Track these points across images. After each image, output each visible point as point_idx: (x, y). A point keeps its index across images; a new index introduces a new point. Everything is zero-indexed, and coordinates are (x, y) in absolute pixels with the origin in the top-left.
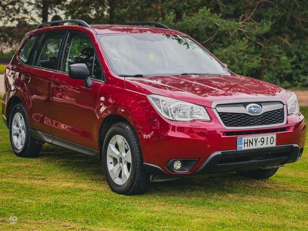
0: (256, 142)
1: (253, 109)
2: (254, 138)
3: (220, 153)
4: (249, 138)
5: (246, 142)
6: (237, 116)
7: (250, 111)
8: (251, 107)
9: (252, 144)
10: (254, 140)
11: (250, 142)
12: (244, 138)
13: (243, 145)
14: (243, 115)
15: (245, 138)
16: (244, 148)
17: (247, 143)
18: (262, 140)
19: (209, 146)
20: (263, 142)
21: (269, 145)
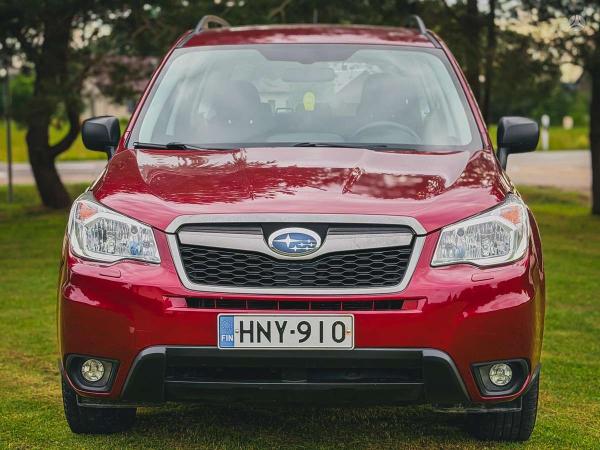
0: (281, 331)
1: (288, 241)
2: (273, 320)
3: (161, 350)
4: (256, 320)
5: (247, 327)
6: (237, 257)
7: (277, 247)
8: (284, 236)
9: (268, 335)
10: (274, 326)
11: (260, 329)
12: (241, 319)
13: (237, 336)
14: (255, 258)
15: (246, 318)
16: (238, 345)
17: (251, 332)
18: (304, 328)
19: (132, 330)
20: (308, 333)
21: (329, 344)
